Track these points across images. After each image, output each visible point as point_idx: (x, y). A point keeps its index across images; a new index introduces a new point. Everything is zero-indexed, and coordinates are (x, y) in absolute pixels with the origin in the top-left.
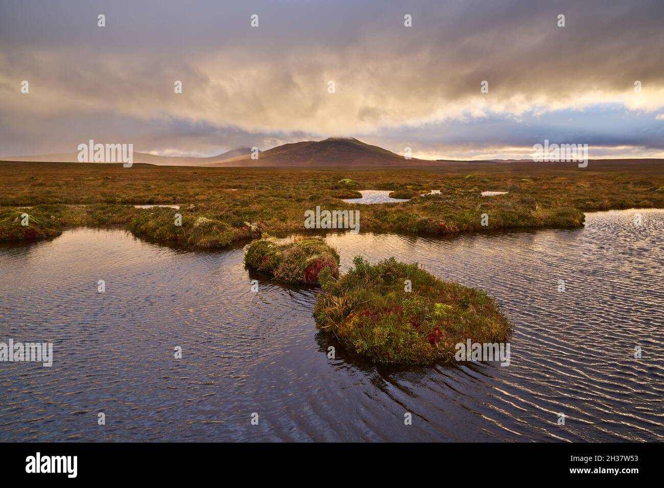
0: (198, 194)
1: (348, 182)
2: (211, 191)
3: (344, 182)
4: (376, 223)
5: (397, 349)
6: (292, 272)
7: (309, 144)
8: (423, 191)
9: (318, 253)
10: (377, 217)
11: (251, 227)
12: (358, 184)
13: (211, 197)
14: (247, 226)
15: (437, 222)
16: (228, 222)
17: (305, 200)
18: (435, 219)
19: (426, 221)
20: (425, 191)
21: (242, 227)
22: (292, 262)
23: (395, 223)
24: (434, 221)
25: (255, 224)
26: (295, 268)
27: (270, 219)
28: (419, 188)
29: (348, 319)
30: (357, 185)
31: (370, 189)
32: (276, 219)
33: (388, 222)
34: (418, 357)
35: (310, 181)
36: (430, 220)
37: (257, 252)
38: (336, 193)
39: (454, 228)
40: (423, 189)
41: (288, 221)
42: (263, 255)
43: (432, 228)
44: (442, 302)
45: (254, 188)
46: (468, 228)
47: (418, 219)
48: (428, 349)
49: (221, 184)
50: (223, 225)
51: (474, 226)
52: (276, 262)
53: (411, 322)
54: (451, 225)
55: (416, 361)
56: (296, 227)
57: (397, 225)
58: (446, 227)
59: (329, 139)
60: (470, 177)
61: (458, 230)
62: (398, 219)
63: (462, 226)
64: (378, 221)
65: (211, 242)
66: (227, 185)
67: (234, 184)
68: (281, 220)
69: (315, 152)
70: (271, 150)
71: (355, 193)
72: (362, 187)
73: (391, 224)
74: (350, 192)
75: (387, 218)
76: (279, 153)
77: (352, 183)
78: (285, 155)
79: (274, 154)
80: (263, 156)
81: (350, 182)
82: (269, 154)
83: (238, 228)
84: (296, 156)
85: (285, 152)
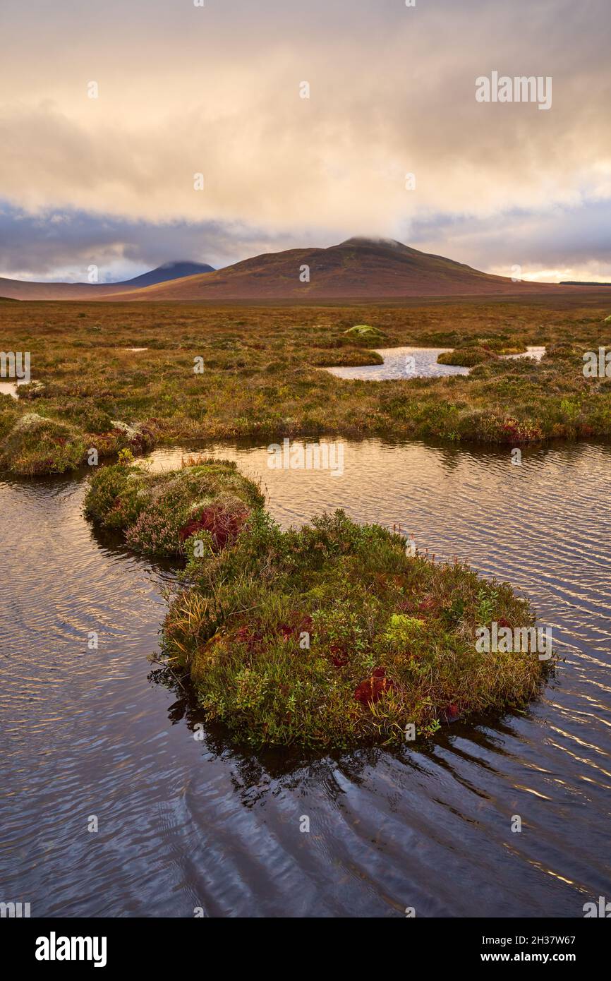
0: (62, 361)
1: (364, 331)
2: (88, 355)
3: (357, 331)
4: (381, 422)
5: (282, 717)
6: (158, 532)
7: (309, 254)
8: (511, 350)
9: (212, 494)
10: (385, 409)
11: (126, 432)
12: (384, 335)
13: (88, 366)
14: (118, 431)
15: (498, 420)
16: (80, 424)
17: (258, 371)
18: (496, 415)
19: (476, 418)
20: (514, 350)
21: (106, 432)
22: (161, 513)
23: (418, 421)
24: (494, 418)
25: (139, 424)
26: (164, 526)
27: (170, 415)
28: (502, 343)
29: (210, 644)
30: (382, 338)
31: (407, 344)
32: (182, 414)
33: (406, 420)
34: (329, 732)
35: (293, 329)
36: (485, 416)
37: (103, 490)
38: (332, 354)
39: (534, 433)
40: (509, 346)
41: (206, 419)
42: (114, 496)
43: (488, 433)
44: (408, 612)
45: (177, 346)
46: (564, 432)
47: (462, 414)
48: (353, 715)
49: (120, 338)
50: (64, 430)
51: (577, 429)
52: (134, 511)
53: (329, 656)
54: (529, 427)
55: (321, 742)
56: (219, 431)
57: (422, 426)
58: (516, 431)
59: (352, 241)
61: (542, 437)
62: (426, 413)
63: (551, 429)
64: (385, 417)
65: (37, 465)
66: (130, 340)
67: (145, 338)
68: (192, 416)
69: (320, 269)
70: (234, 267)
71: (370, 356)
72: (391, 342)
73: (412, 423)
74: (360, 353)
75: (404, 411)
76: (250, 272)
77: (372, 333)
78: (261, 275)
79: (240, 274)
80: (218, 278)
81: (368, 332)
82: (230, 275)
83: (99, 435)
84: (282, 277)
85: (261, 269)
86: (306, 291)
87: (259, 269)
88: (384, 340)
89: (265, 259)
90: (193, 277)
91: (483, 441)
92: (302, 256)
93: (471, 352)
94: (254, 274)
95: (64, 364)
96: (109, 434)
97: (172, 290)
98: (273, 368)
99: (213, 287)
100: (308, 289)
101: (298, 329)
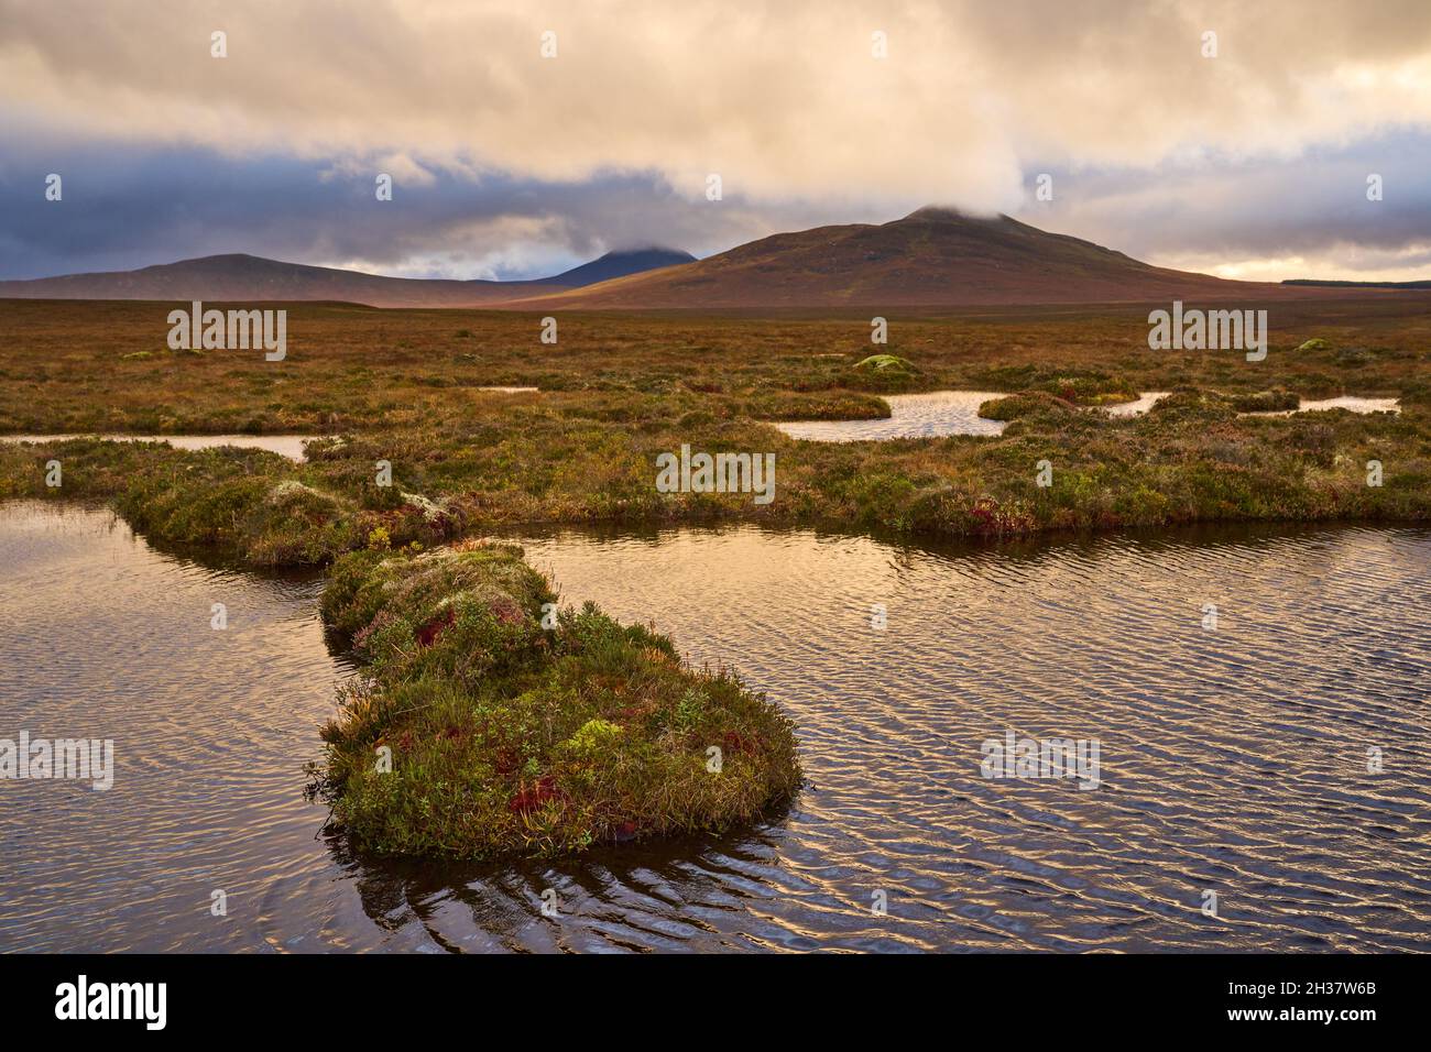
0: (391, 407)
1: (885, 364)
2: (433, 398)
3: (874, 364)
7: (852, 233)
8: (1111, 396)
10: (819, 484)
11: (424, 510)
12: (916, 371)
13: (429, 414)
14: (412, 507)
15: (967, 501)
16: (355, 497)
17: (667, 426)
20: (1117, 397)
21: (392, 509)
23: (863, 501)
24: (960, 498)
25: (446, 500)
27: (499, 487)
28: (1098, 385)
30: (913, 376)
31: (954, 387)
32: (515, 487)
35: (779, 360)
36: (949, 495)
38: (810, 401)
39: (1022, 522)
40: (1111, 389)
41: (550, 496)
43: (951, 520)
44: (609, 718)
45: (582, 385)
46: (1075, 521)
47: (923, 491)
49: (501, 372)
50: (327, 504)
52: (372, 609)
54: (1013, 512)
56: (565, 512)
58: (994, 518)
59: (925, 212)
60: (1314, 347)
61: (1034, 528)
62: (873, 490)
63: (1049, 517)
64: (817, 495)
66: (517, 375)
67: (539, 372)
68: (529, 490)
69: (870, 259)
70: (729, 255)
71: (869, 404)
72: (928, 381)
73: (853, 505)
74: (855, 400)
76: (753, 264)
77: (899, 369)
78: (771, 268)
79: (737, 266)
80: (701, 273)
81: (890, 365)
82: (721, 268)
83: (381, 512)
84: (806, 272)
85: (770, 259)
86: (846, 294)
87: (769, 259)
88: (916, 379)
89: (779, 242)
90: (659, 272)
92: (840, 238)
94: (761, 267)
95: (393, 411)
96: (396, 512)
97: (625, 293)
98: (690, 421)
99: (691, 288)
100: (850, 291)
101: (786, 360)
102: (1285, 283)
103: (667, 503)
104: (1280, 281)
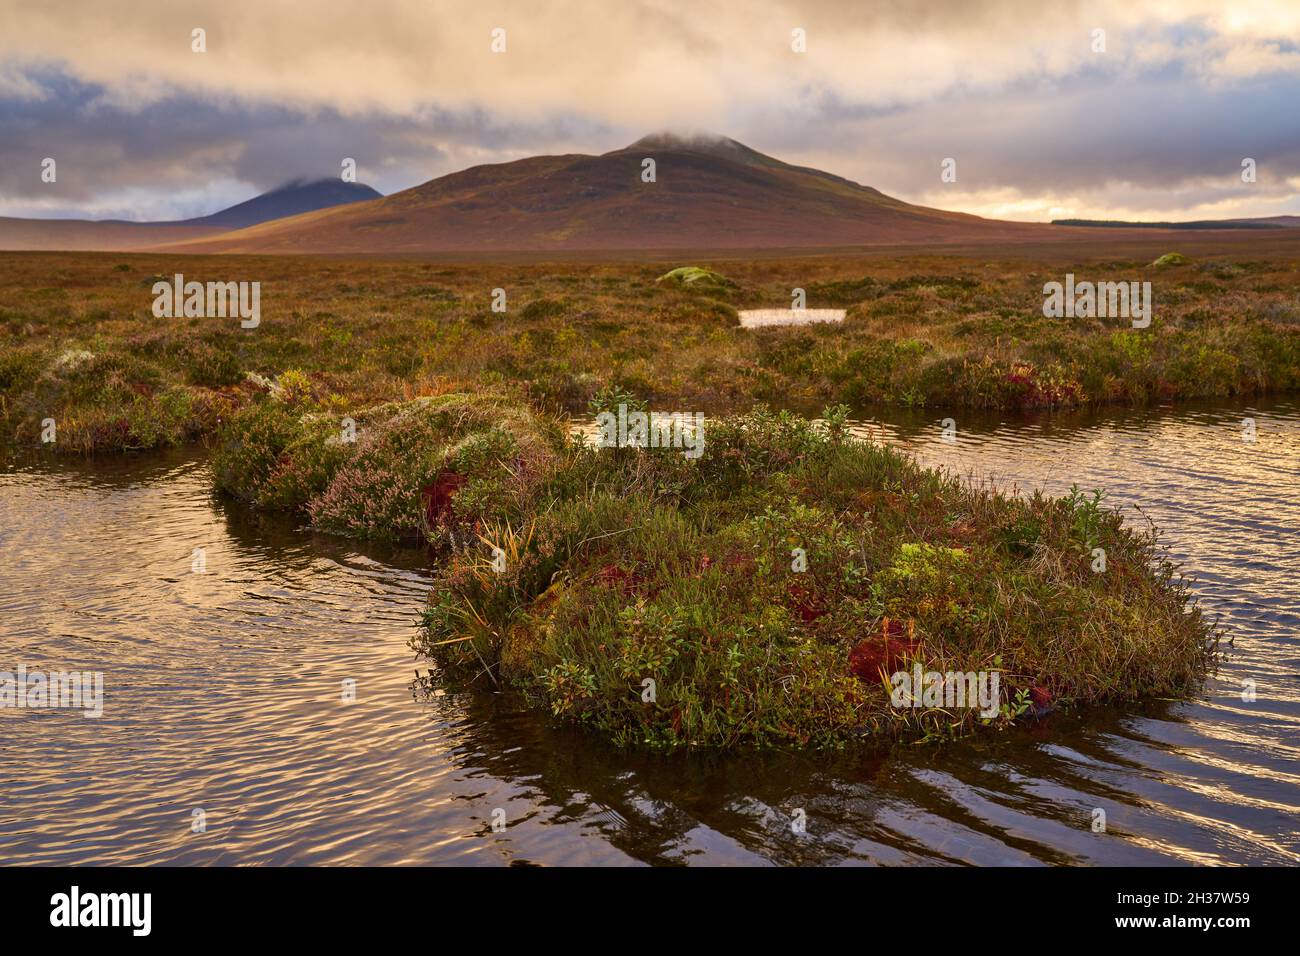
1: (694, 277)
3: (680, 277)
4: (766, 380)
5: (712, 693)
6: (378, 498)
9: (482, 426)
10: (770, 361)
11: (266, 390)
12: (733, 286)
14: (252, 385)
15: (998, 364)
16: (174, 367)
18: (993, 356)
19: (957, 366)
21: (231, 386)
22: (382, 464)
23: (838, 378)
24: (989, 361)
26: (390, 483)
27: (349, 369)
29: (541, 604)
30: (730, 291)
33: (814, 378)
36: (972, 360)
37: (254, 439)
39: (1069, 392)
42: (277, 450)
43: (980, 390)
44: (930, 539)
46: (1126, 392)
47: (927, 360)
48: (849, 697)
50: (148, 370)
51: (1149, 386)
52: (322, 470)
53: (790, 604)
54: (1056, 379)
57: (846, 386)
58: (1033, 386)
60: (1170, 263)
61: (1084, 399)
62: (853, 362)
63: (1100, 384)
64: (770, 372)
65: (98, 431)
68: (393, 370)
69: (590, 195)
70: (420, 190)
71: (713, 310)
72: (748, 298)
73: (826, 383)
74: (695, 304)
75: (809, 361)
76: (450, 200)
77: (711, 283)
78: (472, 206)
79: (431, 204)
80: (388, 211)
81: (701, 279)
82: (413, 206)
83: (216, 389)
84: (513, 211)
85: (473, 195)
86: (560, 237)
87: (469, 195)
88: (733, 295)
89: (480, 175)
90: (337, 210)
91: (970, 406)
92: (553, 170)
93: (910, 300)
94: (459, 204)
95: (107, 322)
96: (236, 389)
97: (296, 235)
98: (537, 312)
99: (376, 230)
100: (566, 233)
102: (1056, 223)
103: (581, 385)
104: (1050, 221)
